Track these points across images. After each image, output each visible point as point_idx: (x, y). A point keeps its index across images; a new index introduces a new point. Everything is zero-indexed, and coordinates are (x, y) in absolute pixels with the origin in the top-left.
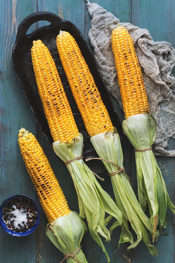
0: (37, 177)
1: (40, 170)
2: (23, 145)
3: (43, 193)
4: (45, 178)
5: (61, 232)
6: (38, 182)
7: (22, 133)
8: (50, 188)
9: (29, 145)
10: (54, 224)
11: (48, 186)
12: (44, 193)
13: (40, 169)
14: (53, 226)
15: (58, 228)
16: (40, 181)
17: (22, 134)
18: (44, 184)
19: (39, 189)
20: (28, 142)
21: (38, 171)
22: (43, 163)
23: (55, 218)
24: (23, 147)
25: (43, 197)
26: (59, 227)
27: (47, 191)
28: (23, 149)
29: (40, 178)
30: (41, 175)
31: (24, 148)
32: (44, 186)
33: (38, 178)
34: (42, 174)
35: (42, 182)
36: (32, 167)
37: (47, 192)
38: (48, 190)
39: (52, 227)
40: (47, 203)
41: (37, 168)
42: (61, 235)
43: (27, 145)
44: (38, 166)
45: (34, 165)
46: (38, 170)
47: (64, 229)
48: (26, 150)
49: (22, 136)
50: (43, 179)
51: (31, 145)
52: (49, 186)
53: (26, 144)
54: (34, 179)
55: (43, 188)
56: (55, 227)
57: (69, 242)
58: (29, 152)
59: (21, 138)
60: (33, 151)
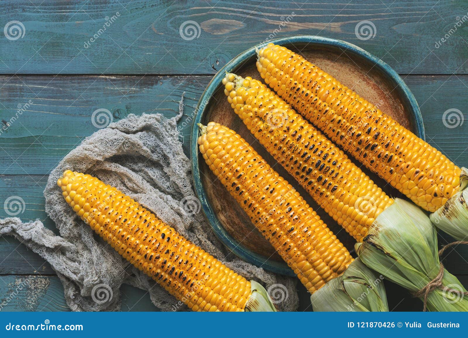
0: (299, 153)
1: (300, 137)
2: (245, 103)
3: (326, 182)
4: (317, 149)
5: (398, 241)
6: (306, 161)
7: (233, 82)
8: (334, 164)
9: (256, 97)
10: (377, 229)
11: (329, 162)
12: (327, 179)
13: (299, 135)
14: (376, 235)
15: (389, 235)
16: (309, 158)
17: (233, 84)
18: (320, 162)
19: (314, 176)
20: (253, 91)
21: (298, 140)
22: (298, 122)
23: (371, 219)
24: (246, 106)
25: (328, 188)
26: (390, 232)
27: (333, 172)
28: (248, 111)
29: (306, 153)
30: (306, 147)
31: (250, 107)
32: (322, 164)
33: (302, 154)
34: (307, 144)
35: (315, 159)
36: (282, 138)
37: (334, 175)
38: (332, 169)
39: (374, 237)
40: (341, 197)
41: (294, 136)
42: (399, 248)
43: (253, 99)
44: (292, 131)
45: (285, 131)
46: (297, 137)
47: (401, 231)
48: (256, 109)
49: (235, 86)
50: (314, 152)
51: (260, 97)
52: (332, 162)
53: (251, 98)
54: (295, 160)
55: (320, 170)
56: (380, 235)
57: (422, 256)
58: (263, 109)
59: (234, 92)
60: (270, 106)
